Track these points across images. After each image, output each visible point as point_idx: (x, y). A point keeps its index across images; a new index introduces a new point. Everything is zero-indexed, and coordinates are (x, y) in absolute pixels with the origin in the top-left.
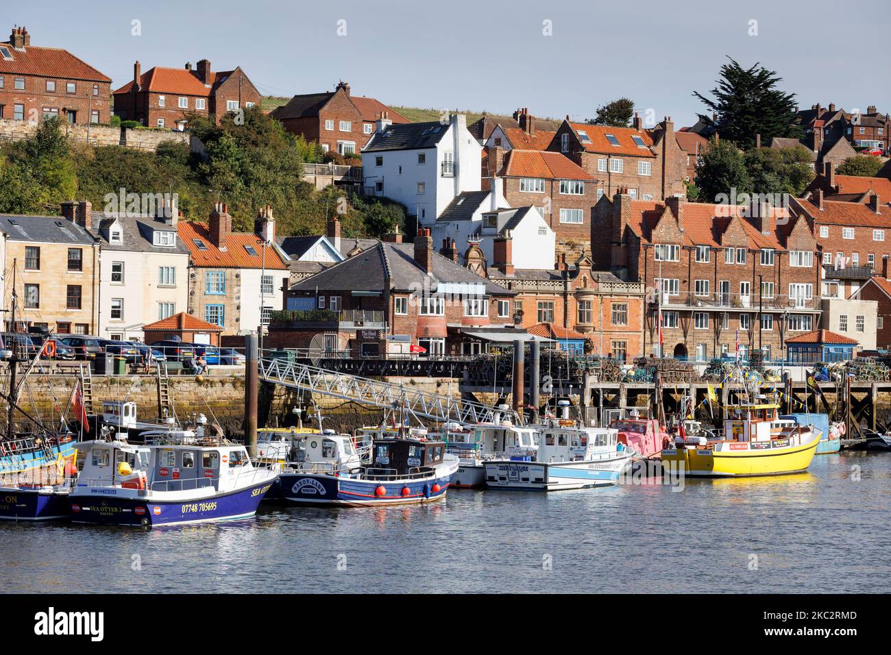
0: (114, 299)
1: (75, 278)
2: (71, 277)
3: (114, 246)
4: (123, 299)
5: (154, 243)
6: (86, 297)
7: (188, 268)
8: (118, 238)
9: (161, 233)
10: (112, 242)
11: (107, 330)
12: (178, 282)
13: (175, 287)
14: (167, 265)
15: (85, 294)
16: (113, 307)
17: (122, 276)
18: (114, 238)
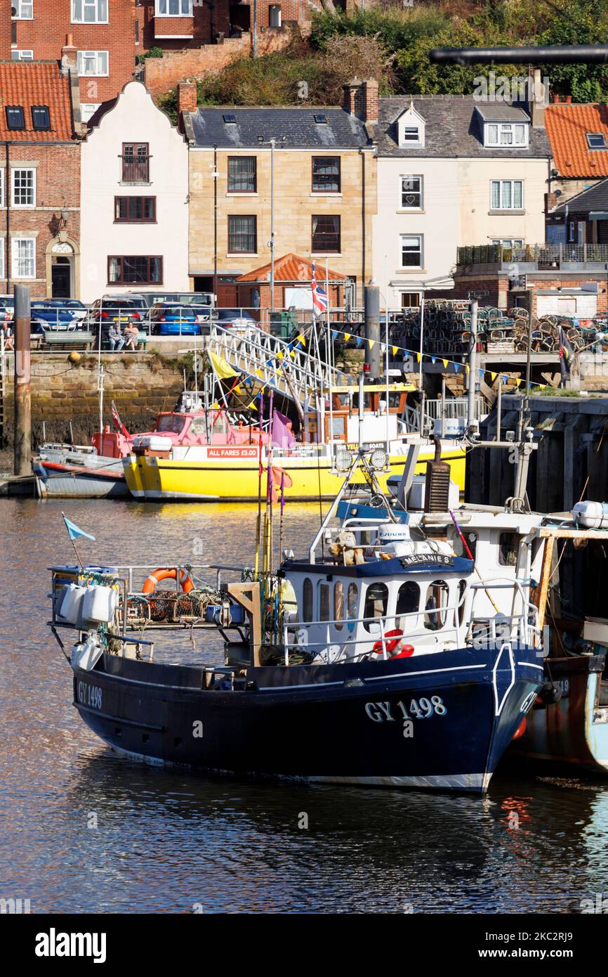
0: (406, 236)
1: (328, 203)
2: (319, 202)
3: (405, 151)
4: (422, 235)
5: (486, 143)
6: (349, 233)
7: (549, 181)
8: (416, 138)
9: (500, 126)
10: (404, 144)
11: (390, 285)
12: (527, 206)
13: (522, 214)
14: (507, 178)
15: (345, 229)
16: (405, 248)
17: (421, 197)
18: (407, 137)
